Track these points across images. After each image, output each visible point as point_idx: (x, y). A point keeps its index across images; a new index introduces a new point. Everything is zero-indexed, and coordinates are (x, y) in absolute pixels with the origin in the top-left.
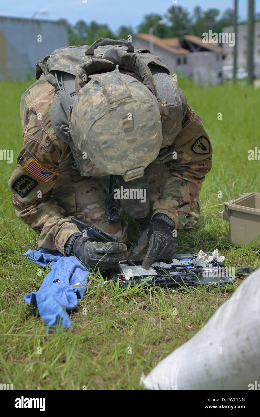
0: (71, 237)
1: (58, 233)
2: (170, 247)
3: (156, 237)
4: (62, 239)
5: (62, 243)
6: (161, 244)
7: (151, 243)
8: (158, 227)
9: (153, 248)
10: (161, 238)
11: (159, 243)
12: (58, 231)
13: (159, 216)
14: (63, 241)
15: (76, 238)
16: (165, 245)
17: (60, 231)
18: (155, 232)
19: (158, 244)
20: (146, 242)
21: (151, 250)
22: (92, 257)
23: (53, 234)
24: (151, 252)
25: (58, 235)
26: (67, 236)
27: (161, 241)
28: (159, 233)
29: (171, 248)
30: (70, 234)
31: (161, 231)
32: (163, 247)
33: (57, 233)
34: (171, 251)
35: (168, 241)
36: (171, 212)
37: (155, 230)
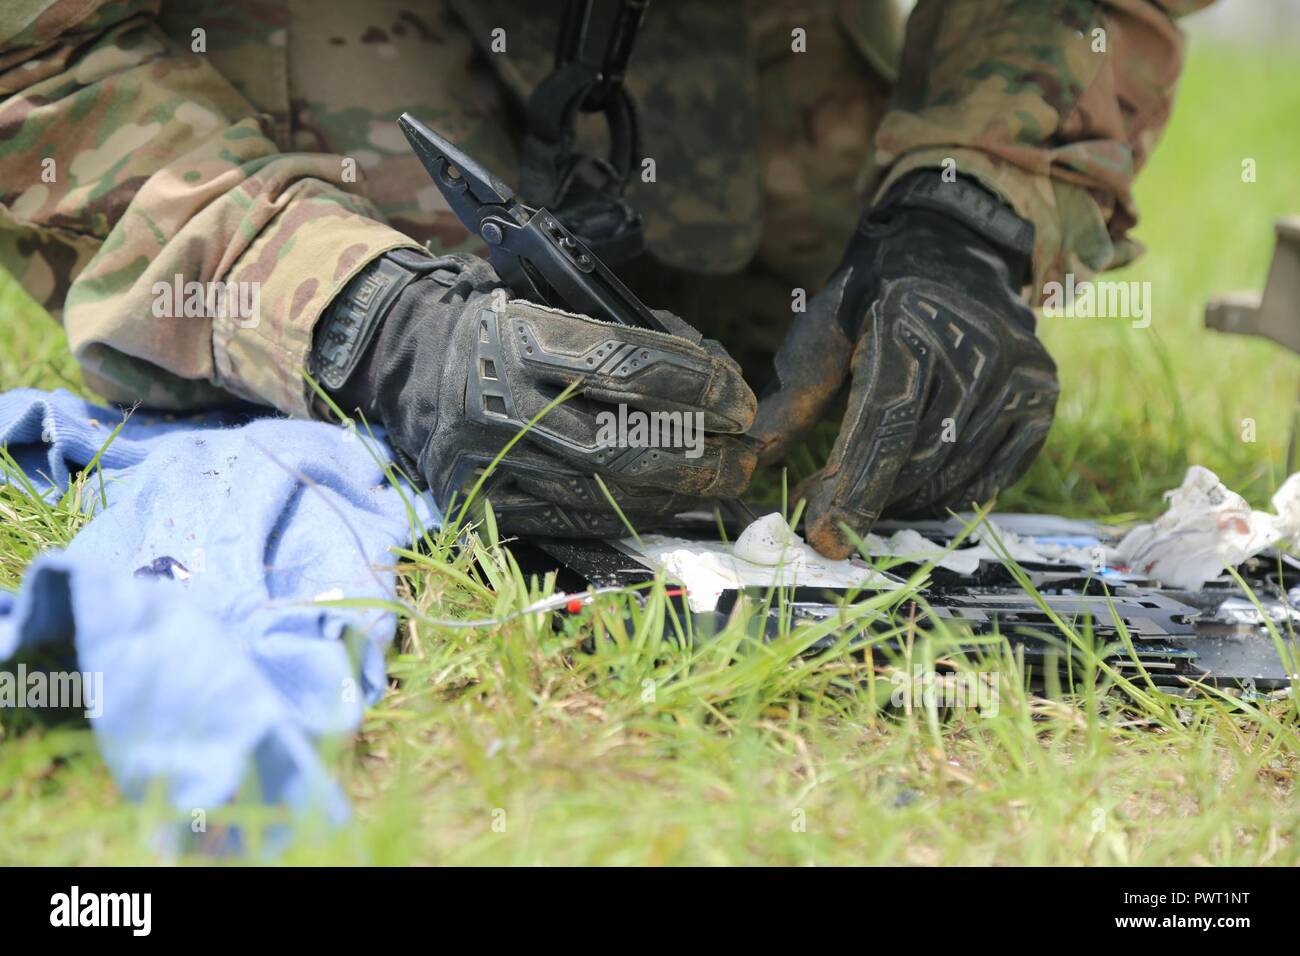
0: (372, 266)
1: (260, 243)
2: (1006, 390)
3: (899, 314)
4: (299, 281)
5: (297, 309)
6: (939, 363)
7: (870, 360)
8: (911, 258)
9: (880, 394)
10: (940, 326)
11: (924, 361)
12: (259, 234)
13: (920, 188)
14: (307, 291)
15: (412, 276)
16: (968, 376)
17: (273, 231)
18: (889, 287)
19: (915, 365)
20: (832, 362)
21: (868, 410)
22: (496, 403)
23: (212, 247)
24: (871, 419)
25: (252, 256)
26: (345, 261)
27: (934, 342)
28: (923, 288)
29: (1010, 399)
30: (362, 248)
31: (938, 279)
32: (955, 393)
33: (248, 246)
34: (1012, 430)
35: (988, 348)
36: (1011, 163)
37: (892, 276)
